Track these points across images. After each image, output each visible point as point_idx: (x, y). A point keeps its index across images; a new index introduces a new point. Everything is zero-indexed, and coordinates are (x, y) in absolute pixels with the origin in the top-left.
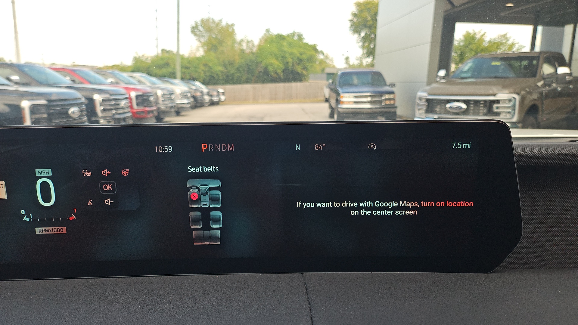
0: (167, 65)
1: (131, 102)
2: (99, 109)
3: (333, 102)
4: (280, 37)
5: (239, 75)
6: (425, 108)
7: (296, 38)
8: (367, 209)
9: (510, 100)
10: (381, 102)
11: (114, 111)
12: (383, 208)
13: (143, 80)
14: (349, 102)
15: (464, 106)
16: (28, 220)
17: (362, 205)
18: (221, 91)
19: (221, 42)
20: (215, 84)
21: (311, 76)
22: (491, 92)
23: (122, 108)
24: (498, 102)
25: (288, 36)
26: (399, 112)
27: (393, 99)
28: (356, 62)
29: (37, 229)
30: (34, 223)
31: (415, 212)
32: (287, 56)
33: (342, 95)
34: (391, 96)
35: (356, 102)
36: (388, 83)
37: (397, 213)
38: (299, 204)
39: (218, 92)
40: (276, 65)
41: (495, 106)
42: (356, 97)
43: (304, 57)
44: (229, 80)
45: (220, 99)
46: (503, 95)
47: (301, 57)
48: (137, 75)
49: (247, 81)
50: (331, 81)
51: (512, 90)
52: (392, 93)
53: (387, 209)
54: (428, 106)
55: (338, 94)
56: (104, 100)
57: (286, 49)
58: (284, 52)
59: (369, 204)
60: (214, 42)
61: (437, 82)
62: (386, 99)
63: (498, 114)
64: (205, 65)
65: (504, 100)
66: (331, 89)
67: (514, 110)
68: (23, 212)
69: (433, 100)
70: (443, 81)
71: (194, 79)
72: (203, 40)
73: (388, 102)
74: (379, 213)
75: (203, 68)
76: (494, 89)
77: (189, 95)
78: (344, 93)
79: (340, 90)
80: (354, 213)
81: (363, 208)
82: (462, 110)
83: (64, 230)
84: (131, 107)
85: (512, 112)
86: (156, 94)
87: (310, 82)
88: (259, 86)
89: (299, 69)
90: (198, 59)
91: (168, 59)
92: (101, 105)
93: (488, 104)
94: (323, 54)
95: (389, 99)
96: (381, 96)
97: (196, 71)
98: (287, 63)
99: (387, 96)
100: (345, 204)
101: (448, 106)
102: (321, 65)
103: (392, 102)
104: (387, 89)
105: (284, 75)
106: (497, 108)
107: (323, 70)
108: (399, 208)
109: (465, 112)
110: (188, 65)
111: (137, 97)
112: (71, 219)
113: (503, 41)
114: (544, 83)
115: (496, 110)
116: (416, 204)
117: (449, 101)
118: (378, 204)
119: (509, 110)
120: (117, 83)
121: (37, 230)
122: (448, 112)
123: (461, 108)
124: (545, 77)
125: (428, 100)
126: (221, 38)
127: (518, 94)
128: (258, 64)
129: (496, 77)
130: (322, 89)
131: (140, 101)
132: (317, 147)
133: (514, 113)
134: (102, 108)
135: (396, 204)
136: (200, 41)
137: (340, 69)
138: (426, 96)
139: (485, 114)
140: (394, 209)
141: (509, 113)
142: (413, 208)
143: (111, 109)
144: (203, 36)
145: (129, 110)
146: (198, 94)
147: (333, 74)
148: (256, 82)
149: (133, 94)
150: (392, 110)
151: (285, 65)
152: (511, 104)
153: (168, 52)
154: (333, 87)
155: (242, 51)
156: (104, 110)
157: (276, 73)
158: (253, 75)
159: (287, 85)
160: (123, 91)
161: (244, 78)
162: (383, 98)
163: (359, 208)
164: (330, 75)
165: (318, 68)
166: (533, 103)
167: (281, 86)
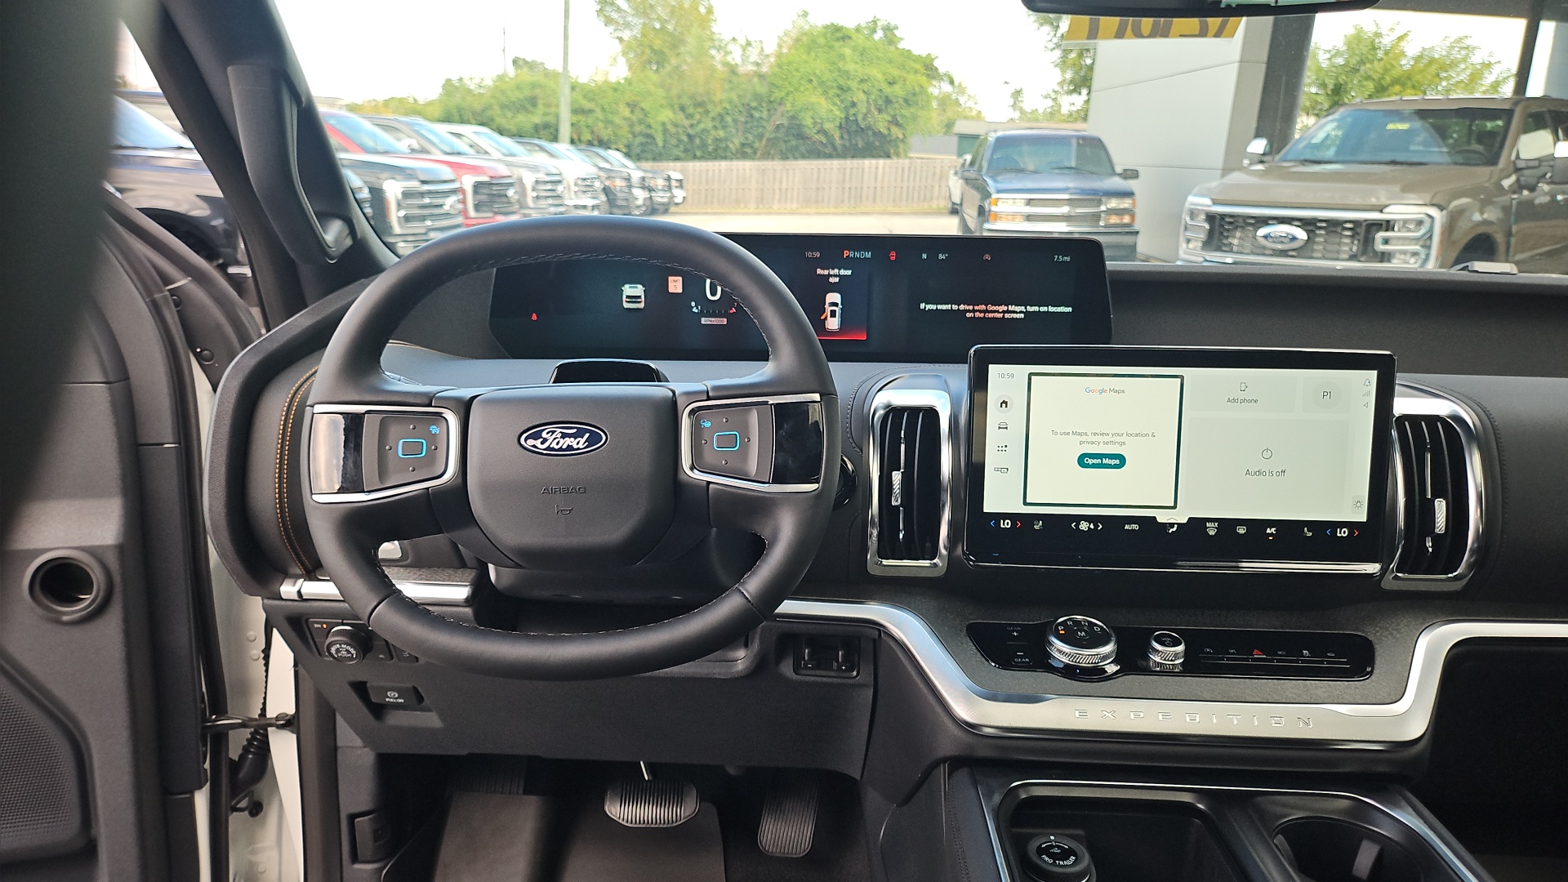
0: (533, 101)
1: (464, 202)
2: (395, 215)
3: (971, 214)
4: (837, 34)
5: (721, 133)
6: (1203, 236)
7: (879, 35)
8: (980, 311)
9: (1420, 223)
10: (1096, 217)
11: (429, 223)
12: (995, 312)
13: (483, 143)
14: (1013, 216)
15: (1302, 235)
16: (697, 311)
17: (976, 308)
18: (675, 175)
19: (676, 42)
20: (657, 157)
21: (914, 140)
22: (1373, 201)
23: (447, 215)
24: (1388, 225)
25: (858, 29)
26: (1143, 245)
27: (1128, 212)
28: (1044, 105)
29: (703, 319)
30: (702, 314)
31: (1022, 316)
32: (853, 85)
33: (995, 196)
34: (1126, 203)
35: (1029, 218)
36: (1119, 170)
37: (1007, 316)
38: (922, 306)
39: (669, 179)
40: (823, 111)
41: (1381, 235)
42: (1029, 202)
43: (898, 90)
44: (694, 148)
45: (673, 197)
46: (1400, 210)
47: (888, 90)
48: (467, 130)
49: (743, 153)
50: (968, 157)
51: (1427, 197)
52: (1129, 194)
53: (998, 312)
54: (1211, 233)
55: (986, 195)
56: (407, 194)
57: (851, 67)
58: (846, 74)
59: (983, 307)
60: (658, 44)
61: (1241, 168)
62: (1110, 212)
63: (1385, 257)
64: (632, 106)
65: (1405, 222)
66: (966, 179)
67: (1428, 247)
68: (693, 304)
69: (1223, 216)
70: (1260, 167)
71: (604, 144)
72: (626, 35)
73: (1114, 220)
74: (991, 315)
75: (627, 112)
76: (1380, 195)
77: (597, 184)
78: (999, 191)
79: (992, 185)
80: (969, 315)
81: (977, 311)
82: (1296, 245)
83: (725, 321)
84: (464, 212)
85: (1423, 252)
86: (520, 180)
87: (911, 158)
88: (775, 165)
89: (881, 122)
90: (616, 88)
91: (534, 86)
92: (399, 206)
93: (1362, 231)
94: (952, 82)
95: (1119, 212)
96: (1100, 202)
97: (608, 122)
98: (854, 105)
99: (1113, 203)
100: (962, 307)
101: (1262, 232)
102: (944, 110)
103: (1126, 219)
104: (1116, 183)
105: (842, 137)
106: (1386, 241)
107: (949, 125)
108: (1008, 312)
109: (1304, 250)
110: (587, 105)
111: (477, 187)
112: (731, 312)
113: (1457, 55)
114: (1518, 180)
115: (1380, 247)
116: (1023, 309)
117: (1264, 221)
118: (991, 308)
119: (1417, 248)
120: (424, 151)
121: (704, 321)
122: (1261, 250)
123: (1294, 239)
124: (1520, 164)
125: (1211, 218)
126: (675, 29)
127: (1441, 208)
128: (772, 104)
129: (1393, 163)
130: (943, 177)
131: (483, 198)
132: (941, 257)
133: (1428, 256)
134: (402, 213)
135: (1005, 308)
136: (621, 39)
137: (995, 126)
138: (1209, 206)
139: (1353, 257)
140: (1004, 312)
141: (1415, 254)
142: (1021, 312)
143: (423, 218)
144: (627, 25)
145: (460, 220)
146: (619, 183)
147: (975, 137)
148: (767, 156)
149: (468, 182)
150: (1128, 240)
151: (846, 109)
152: (1423, 230)
153: (531, 66)
154: (972, 174)
155: (733, 70)
156: (407, 219)
157: (822, 131)
158: (760, 136)
159: (849, 163)
160: (446, 173)
161: (735, 143)
162: (1103, 208)
163: (974, 311)
164: (968, 141)
165: (935, 118)
166: (1481, 230)
167: (833, 167)
